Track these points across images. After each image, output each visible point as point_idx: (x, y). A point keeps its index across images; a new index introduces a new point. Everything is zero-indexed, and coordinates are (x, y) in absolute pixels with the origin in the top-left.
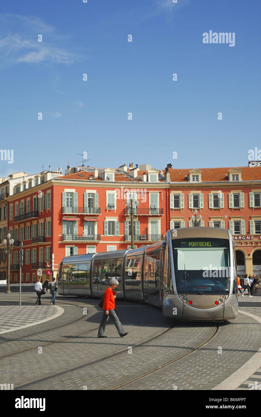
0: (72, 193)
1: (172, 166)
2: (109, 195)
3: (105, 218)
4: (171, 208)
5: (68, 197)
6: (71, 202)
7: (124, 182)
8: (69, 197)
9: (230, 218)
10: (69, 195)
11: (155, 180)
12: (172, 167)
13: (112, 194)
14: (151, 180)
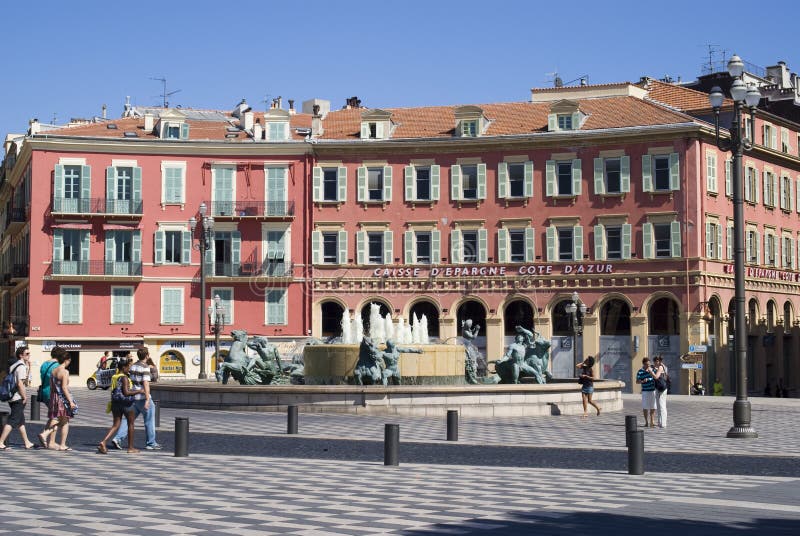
0: (80, 167)
1: (360, 101)
2: (169, 171)
3: (157, 224)
4: (314, 200)
5: (68, 176)
6: (76, 188)
7: (207, 140)
8: (72, 176)
9: (453, 225)
10: (72, 171)
11: (282, 136)
12: (361, 105)
13: (177, 170)
14: (272, 136)
